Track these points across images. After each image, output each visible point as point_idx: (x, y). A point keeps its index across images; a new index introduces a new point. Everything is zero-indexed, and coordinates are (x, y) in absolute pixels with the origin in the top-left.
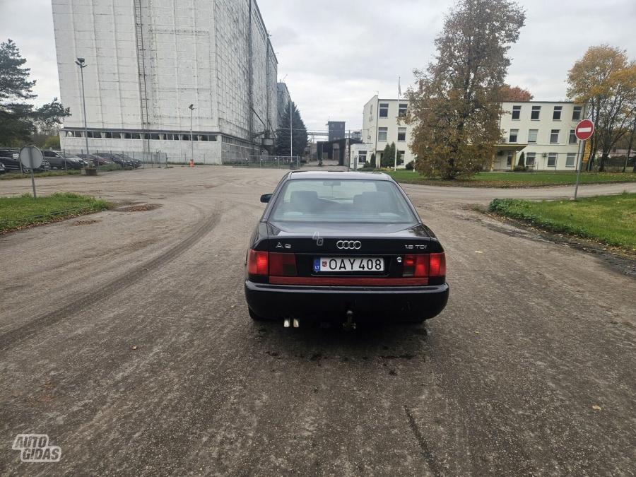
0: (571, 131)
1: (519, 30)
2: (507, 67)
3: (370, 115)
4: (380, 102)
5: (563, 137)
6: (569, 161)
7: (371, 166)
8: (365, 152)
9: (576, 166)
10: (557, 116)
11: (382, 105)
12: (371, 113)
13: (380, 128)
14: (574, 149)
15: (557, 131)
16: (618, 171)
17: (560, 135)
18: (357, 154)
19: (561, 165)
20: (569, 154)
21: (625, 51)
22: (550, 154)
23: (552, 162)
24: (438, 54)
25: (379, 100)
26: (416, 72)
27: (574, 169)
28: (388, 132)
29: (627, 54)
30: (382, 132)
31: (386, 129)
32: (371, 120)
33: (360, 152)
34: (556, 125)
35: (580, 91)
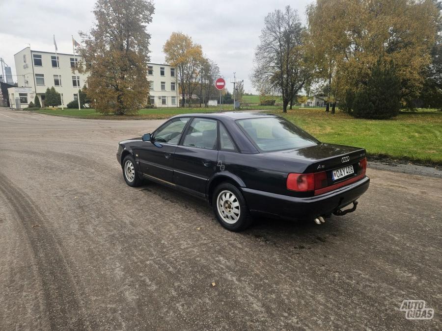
0: (172, 83)
1: (152, 16)
2: (149, 40)
3: (24, 64)
4: (33, 53)
5: (168, 86)
6: (173, 102)
7: (36, 106)
8: (26, 95)
9: (177, 104)
10: (162, 73)
11: (35, 56)
12: (25, 62)
13: (37, 75)
14: (174, 94)
15: (164, 83)
16: (197, 107)
17: (166, 85)
18: (17, 96)
19: (169, 104)
20: (172, 97)
21: (191, 38)
22: (163, 97)
23: (164, 102)
24: (97, 22)
25: (32, 51)
26: (81, 34)
27: (176, 106)
28: (45, 77)
29: (192, 40)
30: (40, 78)
31: (43, 75)
32: (26, 67)
33: (20, 94)
34: (163, 79)
35: (172, 59)
